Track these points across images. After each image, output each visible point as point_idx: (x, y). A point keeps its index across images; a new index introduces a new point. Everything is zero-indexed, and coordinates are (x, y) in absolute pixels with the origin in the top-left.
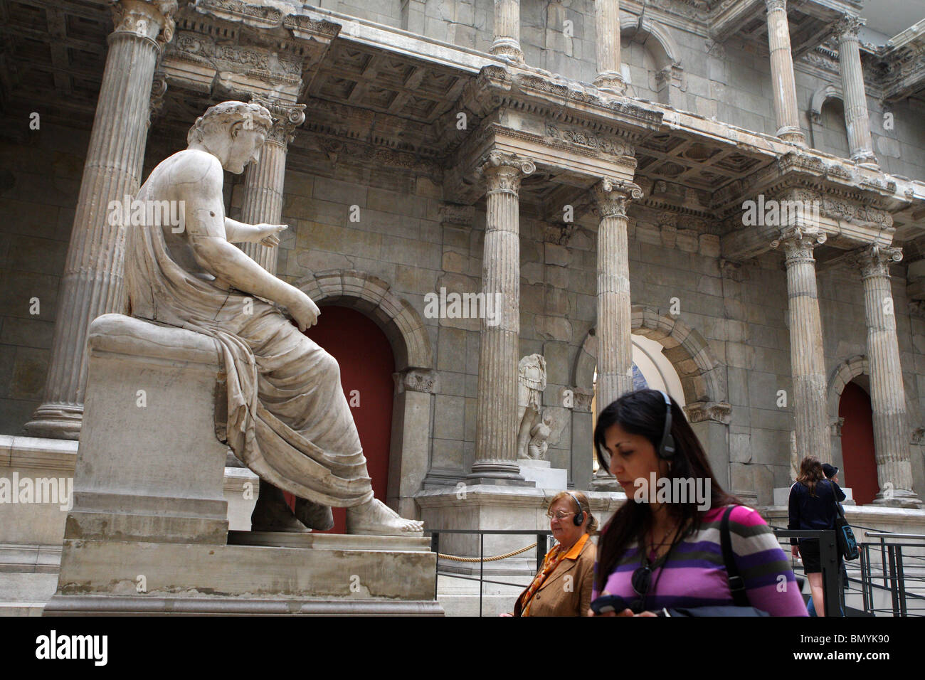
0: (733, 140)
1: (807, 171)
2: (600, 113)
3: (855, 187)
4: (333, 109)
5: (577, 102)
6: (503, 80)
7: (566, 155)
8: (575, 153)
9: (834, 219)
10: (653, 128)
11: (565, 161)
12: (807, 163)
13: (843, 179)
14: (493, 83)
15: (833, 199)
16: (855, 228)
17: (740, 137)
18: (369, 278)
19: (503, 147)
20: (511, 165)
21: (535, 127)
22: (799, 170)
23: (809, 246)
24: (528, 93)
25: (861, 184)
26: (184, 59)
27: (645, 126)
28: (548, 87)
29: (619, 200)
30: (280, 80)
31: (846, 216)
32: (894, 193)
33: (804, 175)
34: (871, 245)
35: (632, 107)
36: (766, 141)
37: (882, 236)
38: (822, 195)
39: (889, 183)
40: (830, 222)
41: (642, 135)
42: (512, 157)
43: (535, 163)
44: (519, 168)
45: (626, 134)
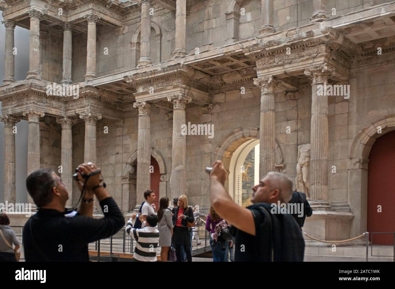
0: (222, 54)
1: (253, 52)
2: (160, 74)
3: (284, 45)
6: (129, 79)
8: (159, 91)
9: (280, 66)
10: (179, 70)
11: (157, 96)
12: (251, 49)
13: (276, 45)
15: (281, 55)
17: (225, 50)
19: (139, 100)
21: (146, 87)
22: (249, 54)
24: (137, 79)
25: (288, 42)
27: (175, 71)
30: (86, 106)
31: (286, 61)
32: (313, 36)
33: (255, 53)
34: (303, 71)
35: (169, 67)
36: (239, 45)
37: (315, 60)
38: (274, 56)
39: (307, 33)
40: (278, 68)
41: (180, 73)
42: (139, 103)
43: (148, 102)
44: (142, 106)
45: (174, 76)
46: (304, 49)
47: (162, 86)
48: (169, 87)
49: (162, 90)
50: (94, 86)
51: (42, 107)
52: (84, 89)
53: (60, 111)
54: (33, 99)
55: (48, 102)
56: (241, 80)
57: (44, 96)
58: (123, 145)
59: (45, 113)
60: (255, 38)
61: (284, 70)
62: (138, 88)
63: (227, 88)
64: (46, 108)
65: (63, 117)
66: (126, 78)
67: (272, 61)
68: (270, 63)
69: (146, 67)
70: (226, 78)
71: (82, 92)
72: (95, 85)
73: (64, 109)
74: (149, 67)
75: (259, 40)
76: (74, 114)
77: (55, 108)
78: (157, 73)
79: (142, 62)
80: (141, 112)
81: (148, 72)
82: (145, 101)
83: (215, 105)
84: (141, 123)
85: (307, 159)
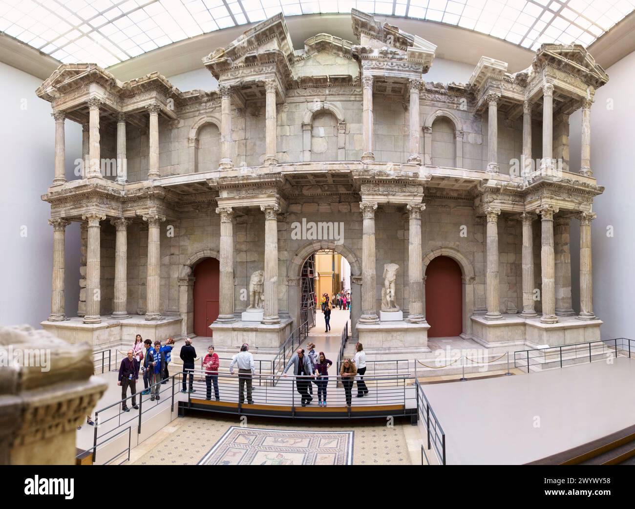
0: (326, 170)
1: (363, 177)
2: (253, 181)
3: (393, 179)
4: (192, 196)
5: (243, 180)
6: (213, 182)
7: (245, 200)
8: (249, 198)
9: (384, 195)
10: (278, 179)
11: (246, 203)
12: (361, 173)
14: (210, 185)
16: (398, 198)
18: (211, 250)
19: (222, 204)
20: (224, 212)
21: (233, 193)
22: (358, 177)
23: (369, 211)
24: (224, 183)
27: (274, 179)
28: (230, 179)
29: (269, 213)
30: (150, 207)
31: (391, 193)
32: (418, 178)
34: (407, 205)
35: (266, 174)
36: (344, 165)
37: (415, 198)
39: (414, 173)
40: (382, 197)
41: (277, 182)
42: (224, 209)
43: (233, 208)
44: (227, 211)
45: (269, 184)
46: (405, 186)
47: (253, 194)
48: (262, 196)
49: (253, 197)
50: (163, 186)
52: (151, 189)
53: (117, 212)
55: (108, 203)
56: (320, 194)
60: (361, 163)
61: (388, 200)
62: (221, 193)
63: (304, 200)
65: (119, 218)
66: (210, 181)
67: (376, 189)
68: (375, 191)
69: (232, 170)
70: (307, 190)
71: (149, 193)
72: (165, 185)
73: (121, 210)
74: (236, 170)
75: (365, 166)
76: (134, 215)
78: (251, 179)
79: (227, 164)
80: (224, 218)
81: (240, 177)
82: (231, 207)
83: (290, 214)
84: (226, 230)
85: (395, 276)
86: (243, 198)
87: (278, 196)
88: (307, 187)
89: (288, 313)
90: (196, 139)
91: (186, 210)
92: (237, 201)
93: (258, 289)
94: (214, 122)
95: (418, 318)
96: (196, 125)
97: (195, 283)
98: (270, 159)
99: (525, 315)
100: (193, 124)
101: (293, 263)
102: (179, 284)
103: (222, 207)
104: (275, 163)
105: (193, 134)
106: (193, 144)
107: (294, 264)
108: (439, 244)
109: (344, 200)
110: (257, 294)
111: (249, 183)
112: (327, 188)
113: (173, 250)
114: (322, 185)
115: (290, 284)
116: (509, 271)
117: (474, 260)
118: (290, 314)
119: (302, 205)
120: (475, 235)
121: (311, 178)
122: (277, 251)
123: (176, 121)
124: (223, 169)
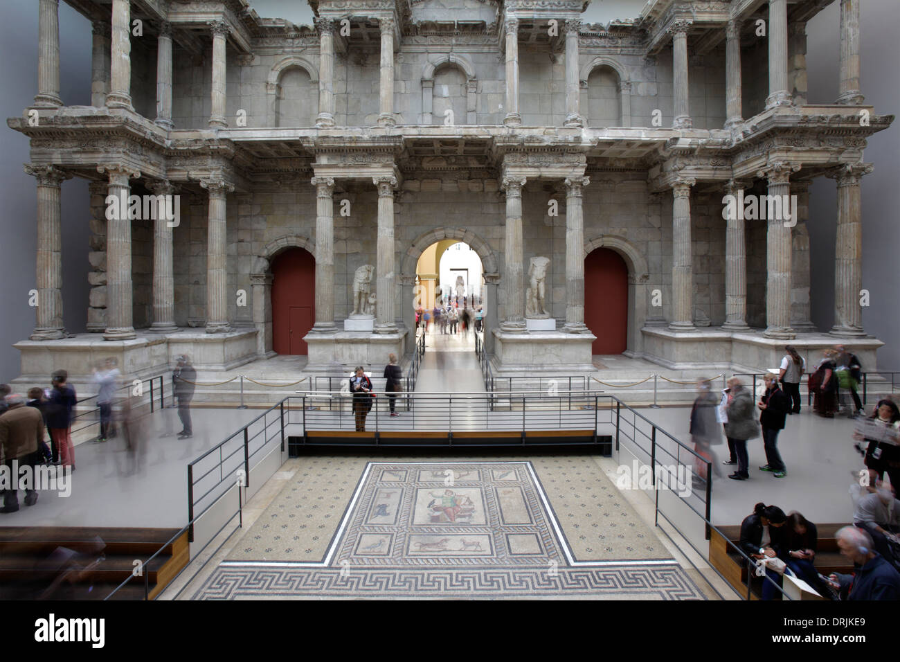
0: (459, 135)
1: (508, 144)
2: (364, 145)
3: (547, 146)
4: (271, 161)
5: (350, 142)
6: (309, 142)
7: (353, 170)
8: (357, 168)
9: (535, 167)
10: (398, 144)
11: (352, 173)
13: (537, 142)
14: (304, 145)
15: (536, 155)
16: (553, 170)
17: (464, 132)
18: (297, 236)
19: (319, 174)
20: (322, 183)
21: (334, 159)
22: (502, 144)
23: (515, 188)
24: (324, 145)
25: (552, 143)
26: (174, 170)
27: (392, 144)
28: (332, 139)
29: (384, 187)
30: (212, 169)
31: (544, 164)
32: (580, 143)
33: (508, 146)
34: (565, 179)
35: (382, 137)
36: (484, 129)
37: (576, 170)
38: (527, 154)
39: (575, 137)
40: (533, 169)
41: (395, 148)
42: (322, 179)
43: (334, 179)
44: (326, 183)
45: (386, 150)
46: (562, 154)
47: (362, 162)
48: (375, 165)
49: (363, 166)
50: (233, 140)
51: (136, 161)
52: (216, 143)
53: (158, 170)
54: (122, 146)
55: (144, 153)
56: (444, 168)
57: (139, 143)
58: (251, 230)
59: (142, 173)
61: (539, 174)
62: (318, 157)
63: (424, 175)
64: (140, 163)
65: (161, 181)
66: (305, 140)
67: (525, 159)
68: (523, 162)
69: (335, 129)
70: (428, 162)
71: (211, 148)
72: (236, 140)
73: (165, 168)
74: (340, 129)
75: (510, 130)
76: (186, 179)
77: (152, 165)
78: (361, 142)
79: (327, 120)
80: (323, 192)
81: (346, 138)
82: (333, 177)
83: (405, 193)
84: (324, 208)
85: (544, 273)
86: (350, 167)
87: (395, 166)
88: (429, 159)
89: (402, 322)
90: (277, 85)
91: (261, 180)
92: (341, 170)
93: (365, 289)
94: (304, 66)
95: (579, 327)
96: (278, 67)
97: (273, 281)
98: (386, 118)
99: (729, 327)
100: (274, 65)
101: (409, 256)
102: (252, 282)
103: (320, 177)
104: (392, 124)
105: (273, 78)
106: (273, 92)
107: (410, 258)
108: (600, 231)
109: (474, 177)
110: (363, 295)
111: (359, 147)
112: (453, 160)
113: (242, 235)
114: (448, 157)
115: (405, 283)
116: (699, 266)
117: (647, 251)
118: (405, 323)
119: (421, 181)
120: (650, 218)
121: (437, 146)
122: (393, 239)
123: (249, 57)
124: (322, 126)
